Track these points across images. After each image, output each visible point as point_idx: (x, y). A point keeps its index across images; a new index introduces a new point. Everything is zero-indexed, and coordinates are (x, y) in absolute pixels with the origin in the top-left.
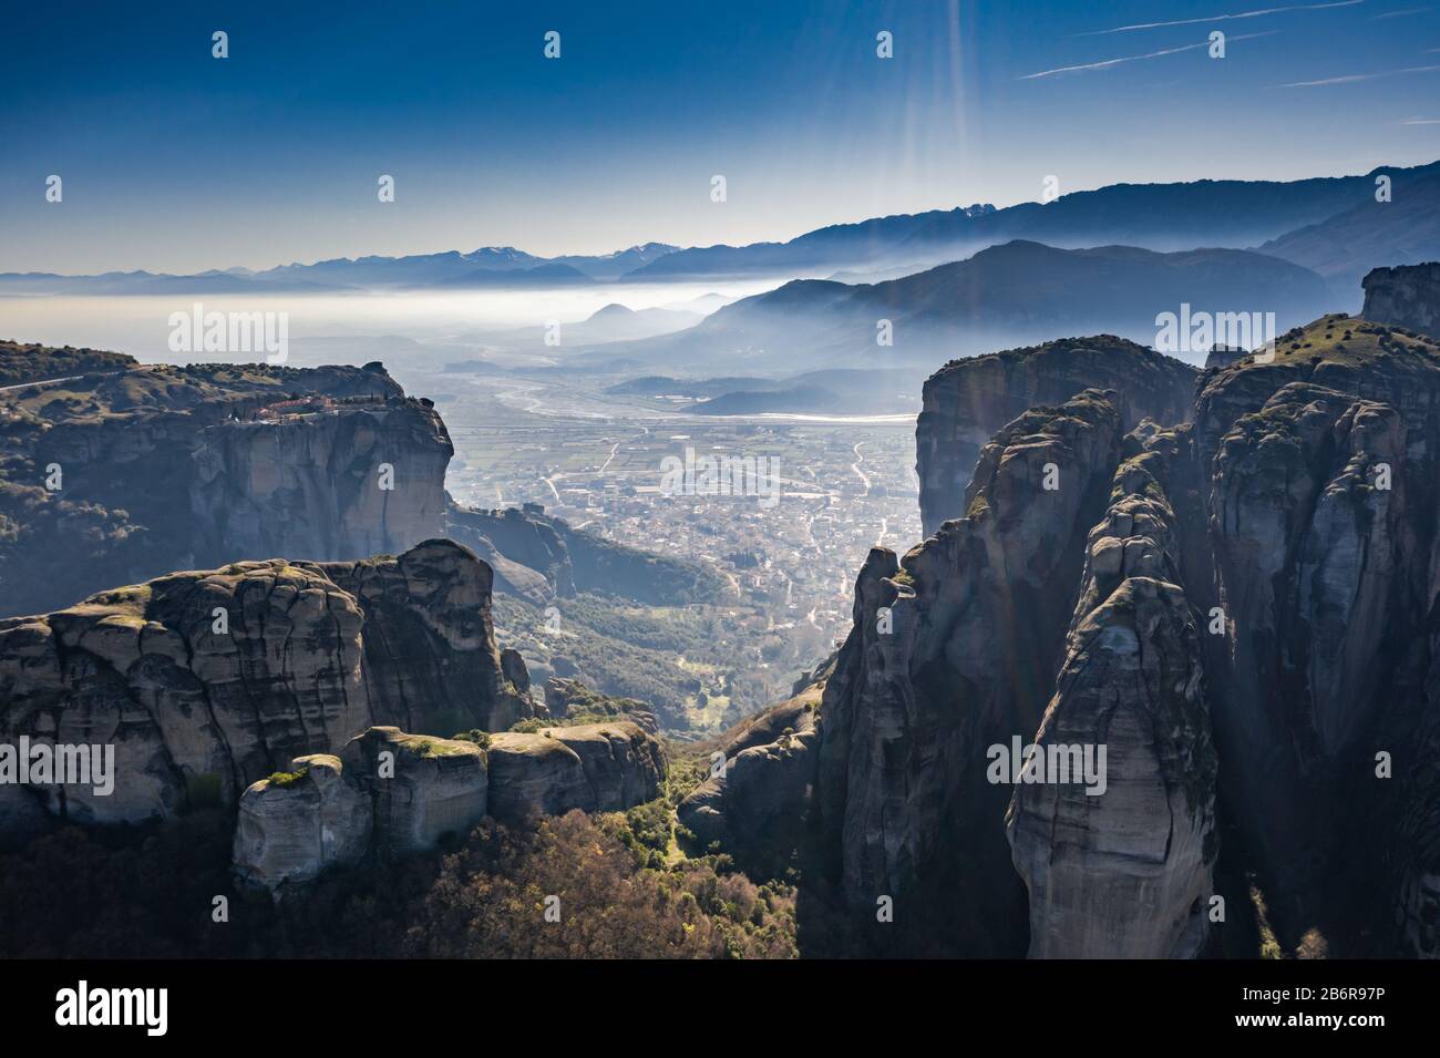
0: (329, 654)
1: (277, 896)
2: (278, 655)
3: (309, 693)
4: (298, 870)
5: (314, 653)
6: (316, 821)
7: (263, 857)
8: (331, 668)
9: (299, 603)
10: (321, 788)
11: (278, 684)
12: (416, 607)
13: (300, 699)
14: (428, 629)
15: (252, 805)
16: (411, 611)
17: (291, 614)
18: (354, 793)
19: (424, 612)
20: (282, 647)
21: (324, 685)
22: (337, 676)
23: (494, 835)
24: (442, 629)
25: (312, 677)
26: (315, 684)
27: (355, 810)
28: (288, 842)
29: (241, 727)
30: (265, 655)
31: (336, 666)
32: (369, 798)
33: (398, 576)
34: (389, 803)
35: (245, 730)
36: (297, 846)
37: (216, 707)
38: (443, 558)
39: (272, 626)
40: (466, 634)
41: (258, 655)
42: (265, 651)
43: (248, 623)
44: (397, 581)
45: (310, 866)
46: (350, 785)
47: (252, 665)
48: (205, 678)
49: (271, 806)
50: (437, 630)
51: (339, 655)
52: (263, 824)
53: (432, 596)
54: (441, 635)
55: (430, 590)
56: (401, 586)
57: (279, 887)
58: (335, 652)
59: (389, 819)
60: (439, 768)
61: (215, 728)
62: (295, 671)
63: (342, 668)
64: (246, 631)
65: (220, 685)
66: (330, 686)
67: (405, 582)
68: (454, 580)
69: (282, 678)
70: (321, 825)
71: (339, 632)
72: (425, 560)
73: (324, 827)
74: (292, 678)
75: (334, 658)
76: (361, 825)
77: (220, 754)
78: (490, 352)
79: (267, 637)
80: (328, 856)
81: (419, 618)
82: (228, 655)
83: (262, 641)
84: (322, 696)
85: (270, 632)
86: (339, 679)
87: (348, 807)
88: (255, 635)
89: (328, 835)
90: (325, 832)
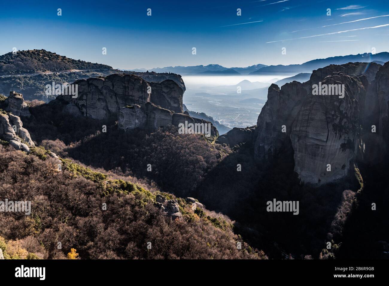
0: (142, 93)
1: (125, 131)
2: (131, 90)
3: (137, 101)
4: (130, 127)
5: (139, 92)
6: (134, 116)
7: (123, 122)
8: (142, 97)
9: (136, 80)
10: (136, 110)
11: (131, 97)
12: (164, 94)
13: (135, 101)
14: (166, 99)
15: (122, 110)
16: (162, 94)
17: (135, 83)
18: (143, 113)
19: (165, 95)
20: (132, 89)
21: (140, 100)
22: (143, 98)
23: (171, 126)
24: (169, 101)
25: (138, 97)
26: (139, 99)
27: (143, 117)
28: (129, 120)
29: (122, 104)
30: (128, 90)
31: (143, 96)
32: (146, 116)
33: (160, 86)
34: (150, 117)
35: (123, 105)
36: (130, 121)
37: (117, 98)
38: (171, 84)
39: (130, 84)
40: (175, 103)
41: (127, 90)
42: (128, 89)
43: (126, 83)
44: (160, 87)
45: (132, 126)
46: (142, 111)
47: (126, 92)
48: (116, 92)
49: (126, 111)
50: (168, 100)
51: (144, 94)
52: (124, 115)
53: (167, 92)
55: (167, 91)
56: (161, 88)
57: (126, 129)
58: (143, 93)
59: (150, 121)
60: (161, 111)
61: (117, 102)
62: (135, 95)
63: (145, 97)
64: (125, 84)
65: (119, 94)
66: (142, 100)
67: (162, 88)
68: (173, 89)
69: (131, 96)
70: (136, 118)
71: (145, 89)
72: (167, 84)
73: (136, 119)
74: (134, 96)
75: (143, 94)
76: (144, 121)
77: (118, 108)
78: (208, 91)
79: (129, 86)
80: (137, 126)
81: (164, 96)
82: (121, 88)
83: (128, 87)
84: (140, 102)
85: (130, 85)
86: (144, 99)
87: (141, 116)
88: (127, 85)
89: (137, 121)
90: (136, 120)
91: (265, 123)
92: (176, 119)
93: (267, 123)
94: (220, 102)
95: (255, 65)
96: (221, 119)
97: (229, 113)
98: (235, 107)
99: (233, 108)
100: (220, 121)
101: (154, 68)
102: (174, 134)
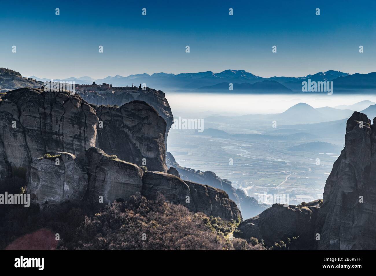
0: (80, 129)
1: (42, 207)
2: (57, 122)
3: (69, 144)
4: (52, 199)
5: (73, 126)
6: (62, 177)
7: (38, 189)
8: (80, 135)
9: (69, 101)
10: (66, 164)
11: (56, 136)
12: (126, 130)
13: (65, 145)
14: (131, 142)
15: (36, 164)
16: (123, 131)
17: (65, 106)
18: (80, 171)
19: (129, 133)
20: (59, 119)
21: (76, 142)
22: (82, 139)
23: (140, 199)
24: (138, 145)
25: (71, 137)
26: (72, 141)
27: (80, 179)
28: (49, 185)
29: (38, 150)
30: (51, 121)
31: (83, 135)
32: (86, 176)
33: (118, 113)
34: (95, 180)
35: (39, 152)
36: (53, 188)
37: (28, 138)
38: (141, 110)
39: (56, 109)
40: (149, 149)
41: (48, 121)
42: (51, 119)
43: (46, 106)
44: (118, 116)
45: (57, 199)
46: (79, 166)
47: (45, 124)
48: (25, 125)
49: (44, 166)
50: (135, 144)
51: (84, 131)
52: (39, 174)
53: (134, 127)
54: (137, 147)
55: (134, 124)
56: (120, 119)
57: (43, 204)
58: (83, 128)
59: (94, 187)
60: (119, 166)
61: (26, 147)
62: (64, 132)
63: (85, 137)
64: (45, 109)
65: (31, 130)
66: (78, 143)
67: (122, 117)
68: (146, 121)
69: (56, 133)
70: (64, 181)
71: (86, 120)
72: (132, 110)
73: (65, 183)
74: (62, 135)
75: (82, 131)
76: (81, 187)
77: (27, 159)
78: (222, 126)
79: (53, 113)
80: (66, 198)
81: (127, 136)
82: (35, 117)
83: (51, 115)
84: (74, 147)
85: (55, 111)
86: (83, 141)
87: (76, 177)
88: (48, 112)
89: (66, 187)
90: (65, 185)
91: (339, 195)
92: (152, 184)
93: (344, 195)
94: (247, 148)
95: (321, 73)
96: (249, 185)
97: (267, 172)
98: (280, 160)
99: (274, 162)
100: (247, 190)
101: (109, 77)
102: (145, 216)
